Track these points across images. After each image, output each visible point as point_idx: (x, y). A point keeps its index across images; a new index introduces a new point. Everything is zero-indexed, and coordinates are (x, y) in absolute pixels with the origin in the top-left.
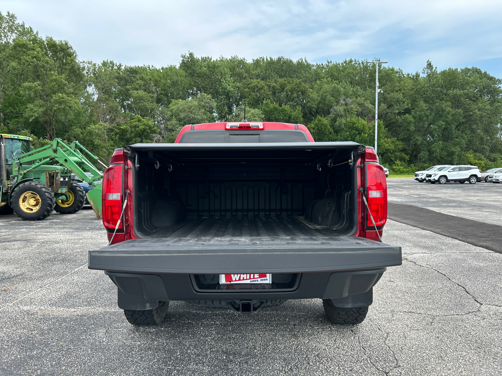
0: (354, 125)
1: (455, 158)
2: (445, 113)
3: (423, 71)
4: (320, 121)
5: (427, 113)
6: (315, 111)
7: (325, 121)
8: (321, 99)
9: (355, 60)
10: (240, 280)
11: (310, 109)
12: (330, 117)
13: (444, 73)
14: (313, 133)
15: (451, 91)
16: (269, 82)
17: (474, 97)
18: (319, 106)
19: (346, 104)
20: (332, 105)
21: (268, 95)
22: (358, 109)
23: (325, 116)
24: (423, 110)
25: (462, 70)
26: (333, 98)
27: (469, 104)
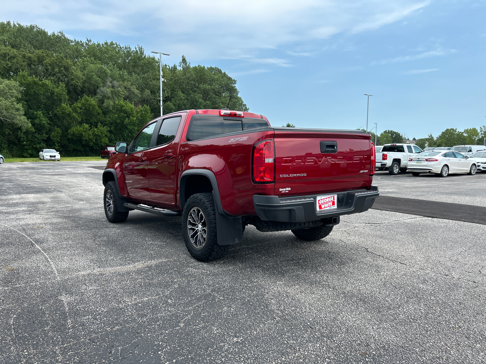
0: (122, 108)
2: (198, 103)
3: (179, 65)
4: (87, 101)
5: (184, 102)
6: (81, 90)
7: (93, 101)
8: (87, 78)
9: (116, 43)
10: (325, 207)
11: (74, 87)
12: (97, 98)
13: (195, 68)
14: (80, 113)
15: (202, 86)
16: (22, 51)
17: (218, 92)
18: (85, 86)
19: (113, 87)
20: (99, 85)
21: (22, 65)
22: (125, 93)
23: (92, 97)
24: (181, 99)
25: (208, 68)
26: (100, 79)
27: (215, 98)
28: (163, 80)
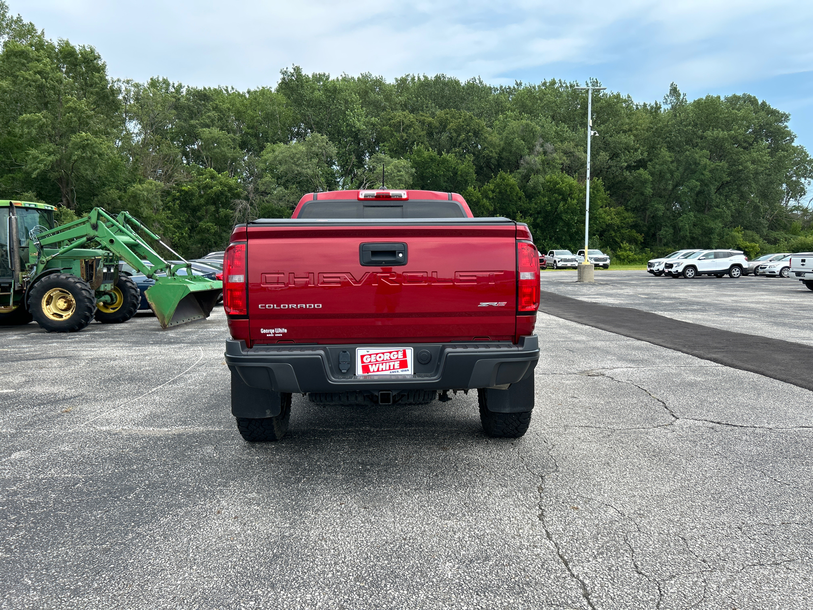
0: (555, 186)
1: (714, 238)
2: (700, 167)
3: (665, 101)
4: (503, 180)
5: (671, 167)
6: (496, 163)
7: (512, 179)
8: (505, 143)
9: (560, 80)
10: (378, 370)
11: (487, 159)
12: (520, 173)
13: (698, 103)
14: (493, 198)
15: (709, 133)
16: (422, 115)
17: (745, 141)
18: (502, 156)
19: (545, 153)
20: (522, 153)
21: (420, 136)
22: (564, 160)
23: (511, 172)
24: (665, 162)
25: (726, 98)
26: (524, 143)
27: (737, 153)
28: (592, 134)
